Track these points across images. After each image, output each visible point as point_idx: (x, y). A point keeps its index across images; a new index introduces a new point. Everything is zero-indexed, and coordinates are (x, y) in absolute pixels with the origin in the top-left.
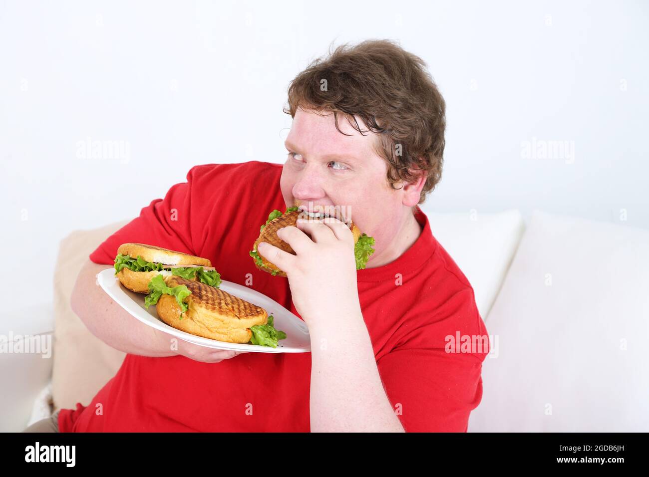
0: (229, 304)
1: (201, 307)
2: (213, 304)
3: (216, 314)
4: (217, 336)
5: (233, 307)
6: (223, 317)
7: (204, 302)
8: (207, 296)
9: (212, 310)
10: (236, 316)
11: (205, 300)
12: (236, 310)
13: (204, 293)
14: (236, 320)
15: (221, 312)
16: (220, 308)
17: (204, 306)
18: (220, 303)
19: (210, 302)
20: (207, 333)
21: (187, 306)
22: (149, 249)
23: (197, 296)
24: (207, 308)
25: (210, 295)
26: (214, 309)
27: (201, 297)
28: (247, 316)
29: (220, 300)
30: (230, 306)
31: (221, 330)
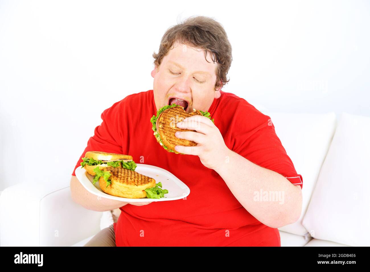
0: (132, 179)
1: (117, 181)
2: (124, 180)
3: (125, 185)
4: (127, 196)
5: (134, 180)
6: (129, 186)
7: (119, 179)
8: (121, 176)
9: (122, 183)
10: (136, 184)
11: (119, 178)
12: (136, 181)
13: (119, 174)
14: (136, 186)
15: (128, 183)
16: (127, 181)
17: (119, 181)
18: (127, 179)
19: (122, 178)
20: (121, 195)
21: (110, 182)
22: (96, 154)
23: (115, 176)
24: (120, 182)
25: (123, 175)
26: (124, 182)
27: (117, 177)
28: (142, 184)
29: (128, 177)
30: (133, 180)
31: (129, 193)
